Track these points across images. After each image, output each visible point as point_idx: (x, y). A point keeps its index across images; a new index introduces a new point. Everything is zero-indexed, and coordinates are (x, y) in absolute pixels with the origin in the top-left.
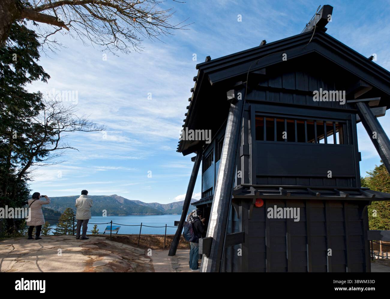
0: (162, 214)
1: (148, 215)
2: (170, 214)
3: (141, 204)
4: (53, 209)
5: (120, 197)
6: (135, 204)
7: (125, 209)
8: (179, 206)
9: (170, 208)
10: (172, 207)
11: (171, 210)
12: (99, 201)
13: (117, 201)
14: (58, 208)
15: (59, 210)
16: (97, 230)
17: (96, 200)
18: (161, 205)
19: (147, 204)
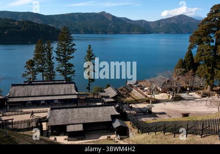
0: (149, 33)
1: (135, 34)
2: (157, 33)
3: (128, 22)
4: (54, 26)
5: (108, 14)
6: (123, 21)
7: (113, 26)
8: (167, 23)
9: (157, 26)
10: (159, 25)
11: (158, 28)
12: (90, 19)
13: (106, 18)
14: (58, 26)
15: (59, 28)
16: (91, 50)
17: (88, 18)
18: (148, 22)
19: (134, 21)
